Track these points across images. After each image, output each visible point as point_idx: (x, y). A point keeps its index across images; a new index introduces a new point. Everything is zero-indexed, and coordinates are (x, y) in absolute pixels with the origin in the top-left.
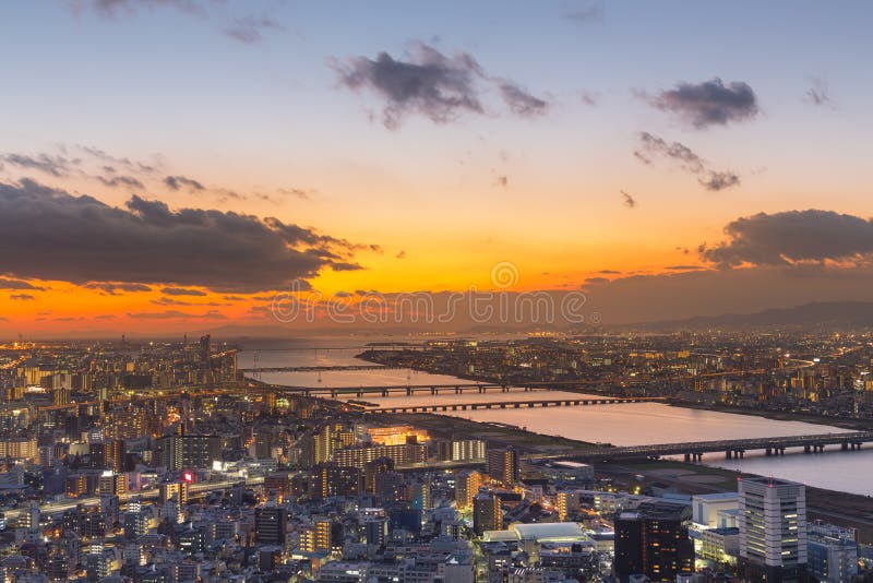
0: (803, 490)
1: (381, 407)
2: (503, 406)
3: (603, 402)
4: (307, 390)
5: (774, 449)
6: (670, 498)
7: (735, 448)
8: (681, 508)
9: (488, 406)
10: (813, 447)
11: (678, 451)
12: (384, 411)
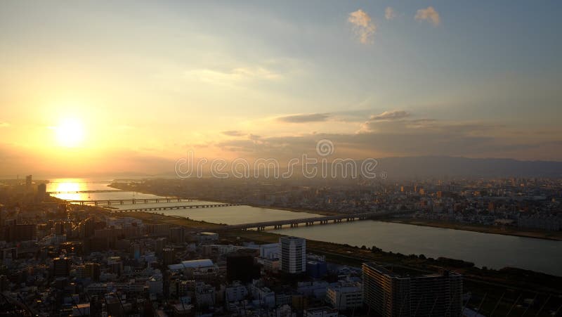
0: (305, 241)
1: (121, 209)
2: (178, 208)
3: (223, 206)
4: (83, 202)
5: (294, 224)
6: (251, 246)
7: (278, 224)
8: (255, 251)
9: (171, 208)
10: (309, 223)
11: (254, 227)
12: (121, 211)
